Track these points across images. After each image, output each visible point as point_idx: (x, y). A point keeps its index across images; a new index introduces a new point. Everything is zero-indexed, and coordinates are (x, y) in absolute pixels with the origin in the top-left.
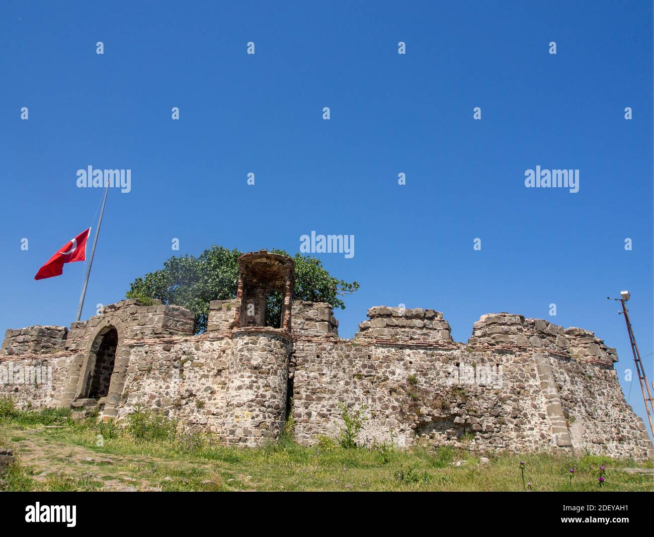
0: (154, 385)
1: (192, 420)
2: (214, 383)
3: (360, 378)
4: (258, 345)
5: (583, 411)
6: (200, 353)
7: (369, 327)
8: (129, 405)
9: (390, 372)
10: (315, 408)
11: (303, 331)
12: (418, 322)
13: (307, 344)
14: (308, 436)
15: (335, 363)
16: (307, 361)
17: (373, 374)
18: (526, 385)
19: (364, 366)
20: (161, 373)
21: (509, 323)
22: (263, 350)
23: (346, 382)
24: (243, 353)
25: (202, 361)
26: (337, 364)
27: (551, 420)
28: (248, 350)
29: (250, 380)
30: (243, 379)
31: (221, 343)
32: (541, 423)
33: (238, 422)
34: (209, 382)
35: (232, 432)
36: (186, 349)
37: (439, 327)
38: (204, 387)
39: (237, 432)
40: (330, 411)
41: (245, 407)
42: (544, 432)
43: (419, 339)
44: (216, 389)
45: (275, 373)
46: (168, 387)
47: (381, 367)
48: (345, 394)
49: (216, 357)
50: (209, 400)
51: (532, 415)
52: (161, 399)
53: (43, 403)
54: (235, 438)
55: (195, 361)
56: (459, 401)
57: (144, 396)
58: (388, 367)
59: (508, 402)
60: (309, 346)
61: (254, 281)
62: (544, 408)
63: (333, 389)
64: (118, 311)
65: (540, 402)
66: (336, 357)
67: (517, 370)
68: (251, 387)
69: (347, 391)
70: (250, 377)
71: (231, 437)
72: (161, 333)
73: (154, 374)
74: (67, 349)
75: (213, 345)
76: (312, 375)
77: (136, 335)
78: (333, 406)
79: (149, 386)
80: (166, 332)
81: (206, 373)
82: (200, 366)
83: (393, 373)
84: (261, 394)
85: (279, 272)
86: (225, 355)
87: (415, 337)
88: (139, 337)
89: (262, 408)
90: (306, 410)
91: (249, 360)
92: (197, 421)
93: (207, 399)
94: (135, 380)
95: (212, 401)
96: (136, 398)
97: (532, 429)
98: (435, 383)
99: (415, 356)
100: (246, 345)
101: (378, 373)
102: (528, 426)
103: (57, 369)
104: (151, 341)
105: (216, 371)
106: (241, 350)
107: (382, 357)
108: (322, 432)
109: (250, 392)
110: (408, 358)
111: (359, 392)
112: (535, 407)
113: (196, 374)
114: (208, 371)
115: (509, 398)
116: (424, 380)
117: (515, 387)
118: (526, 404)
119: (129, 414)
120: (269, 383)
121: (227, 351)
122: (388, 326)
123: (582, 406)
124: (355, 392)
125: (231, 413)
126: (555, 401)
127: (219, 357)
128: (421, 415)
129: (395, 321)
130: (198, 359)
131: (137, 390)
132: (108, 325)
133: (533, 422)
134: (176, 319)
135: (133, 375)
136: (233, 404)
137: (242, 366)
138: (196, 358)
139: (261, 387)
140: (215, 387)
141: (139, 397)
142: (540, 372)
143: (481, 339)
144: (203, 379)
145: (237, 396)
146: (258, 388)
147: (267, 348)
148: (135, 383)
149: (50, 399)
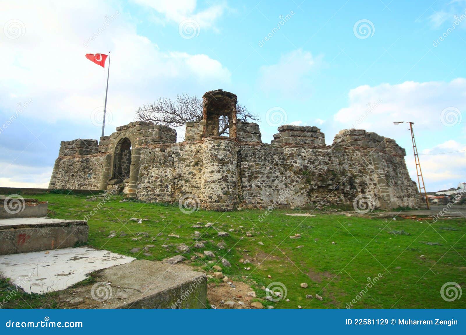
0: (157, 171)
1: (183, 191)
2: (193, 170)
3: (277, 166)
4: (221, 147)
5: (393, 182)
6: (183, 152)
7: (280, 137)
8: (144, 183)
9: (294, 162)
10: (254, 183)
11: (244, 139)
12: (309, 134)
13: (247, 146)
14: (251, 198)
15: (263, 157)
16: (248, 156)
17: (284, 163)
18: (366, 168)
19: (280, 159)
20: (160, 164)
21: (358, 134)
22: (224, 150)
23: (270, 168)
24: (212, 152)
25: (185, 157)
26: (265, 158)
27: (380, 186)
28: (215, 150)
29: (218, 167)
30: (214, 167)
31: (196, 146)
32: (375, 188)
33: (213, 192)
34: (191, 169)
35: (210, 197)
36: (174, 150)
37: (320, 137)
38: (188, 172)
39: (213, 197)
40: (262, 184)
41: (217, 183)
42: (376, 193)
43: (309, 143)
44: (196, 173)
45: (232, 163)
46: (166, 172)
47: (288, 159)
48: (270, 175)
49: (194, 155)
50: (192, 179)
51: (370, 184)
52: (163, 179)
53: (90, 182)
54: (212, 200)
55: (180, 157)
56: (332, 177)
57: (152, 178)
58: (293, 159)
59: (358, 177)
60: (248, 148)
61: (212, 110)
62: (376, 180)
63: (263, 172)
64: (129, 129)
65: (374, 177)
66: (264, 154)
67: (362, 160)
68: (219, 171)
69: (271, 173)
70: (218, 166)
71: (210, 200)
72: (158, 141)
73: (156, 165)
74: (100, 152)
75: (191, 147)
76: (251, 164)
77: (143, 143)
78: (264, 181)
79: (154, 172)
80: (161, 141)
81: (188, 164)
82: (184, 160)
83: (296, 163)
84: (226, 176)
85: (227, 104)
86: (199, 153)
87: (307, 142)
88: (145, 144)
89: (227, 183)
90: (249, 184)
91: (216, 156)
92: (186, 191)
93: (190, 178)
94: (145, 168)
95: (194, 180)
96: (147, 179)
97: (369, 191)
98: (318, 168)
99: (307, 153)
100: (214, 147)
101: (287, 162)
102: (368, 190)
103: (95, 163)
104: (152, 146)
105: (194, 163)
106: (210, 150)
107: (289, 154)
108: (259, 196)
109: (219, 174)
110: (303, 154)
111: (278, 173)
112: (371, 180)
113: (182, 165)
114: (190, 163)
115: (357, 175)
116: (312, 166)
117: (361, 169)
118: (366, 178)
119: (144, 187)
120: (229, 169)
121: (200, 151)
122: (292, 136)
123: (393, 179)
124: (275, 173)
125: (208, 186)
126: (383, 176)
127: (196, 154)
128: (311, 185)
129: (295, 133)
130: (183, 156)
131: (147, 174)
132: (124, 137)
133: (370, 188)
134: (165, 133)
135: (144, 166)
136: (209, 181)
137: (212, 159)
138: (181, 155)
139: (225, 171)
140: (195, 172)
141: (149, 178)
142: (374, 161)
143: (341, 143)
144: (187, 168)
145: (211, 177)
146: (223, 172)
147: (226, 148)
148: (146, 171)
149: (94, 180)
